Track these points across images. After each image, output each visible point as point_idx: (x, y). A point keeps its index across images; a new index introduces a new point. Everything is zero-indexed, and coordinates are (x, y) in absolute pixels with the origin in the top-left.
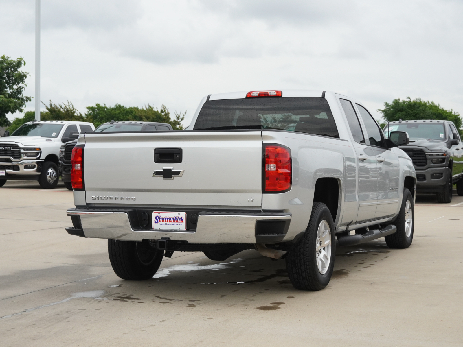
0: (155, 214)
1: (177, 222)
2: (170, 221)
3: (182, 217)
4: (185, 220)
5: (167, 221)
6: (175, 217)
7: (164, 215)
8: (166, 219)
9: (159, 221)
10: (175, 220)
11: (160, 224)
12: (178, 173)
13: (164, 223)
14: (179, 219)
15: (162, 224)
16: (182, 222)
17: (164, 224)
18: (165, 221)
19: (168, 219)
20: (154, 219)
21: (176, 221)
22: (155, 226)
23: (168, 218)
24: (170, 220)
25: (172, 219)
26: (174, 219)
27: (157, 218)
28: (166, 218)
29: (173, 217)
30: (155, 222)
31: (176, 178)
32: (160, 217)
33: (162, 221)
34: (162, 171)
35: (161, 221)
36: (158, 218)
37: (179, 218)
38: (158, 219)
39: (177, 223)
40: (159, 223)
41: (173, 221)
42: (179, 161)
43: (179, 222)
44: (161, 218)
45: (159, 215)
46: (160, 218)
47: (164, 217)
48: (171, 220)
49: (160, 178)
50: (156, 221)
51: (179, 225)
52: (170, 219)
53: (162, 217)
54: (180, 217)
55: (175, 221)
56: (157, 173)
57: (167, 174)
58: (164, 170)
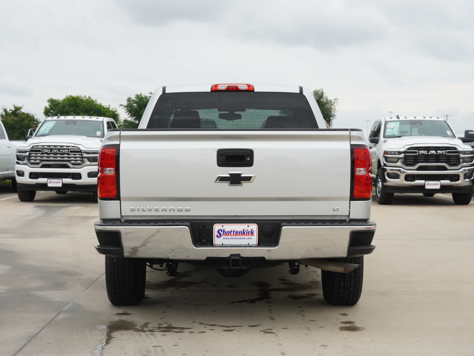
0: (217, 227)
1: (246, 235)
2: (237, 234)
3: (252, 230)
4: (256, 234)
5: (233, 235)
6: (244, 230)
7: (228, 227)
8: (232, 233)
9: (223, 235)
10: (243, 233)
11: (224, 239)
12: (248, 179)
13: (229, 237)
14: (249, 232)
15: (226, 239)
16: (253, 235)
17: (228, 239)
18: (231, 235)
19: (235, 233)
20: (215, 233)
21: (245, 235)
22: (217, 241)
23: (234, 232)
24: (237, 233)
25: (240, 232)
26: (241, 232)
27: (220, 231)
28: (231, 232)
29: (241, 230)
30: (217, 236)
31: (245, 184)
32: (224, 230)
33: (227, 235)
34: (229, 176)
35: (225, 235)
36: (222, 232)
37: (248, 231)
38: (222, 233)
39: (246, 237)
40: (222, 237)
41: (241, 235)
42: (250, 164)
43: (248, 235)
44: (225, 232)
45: (222, 228)
46: (224, 232)
47: (230, 230)
48: (238, 234)
49: (226, 184)
50: (219, 235)
51: (249, 239)
52: (237, 232)
53: (226, 230)
54: (250, 230)
55: (243, 235)
56: (222, 179)
57: (235, 180)
58: (231, 174)
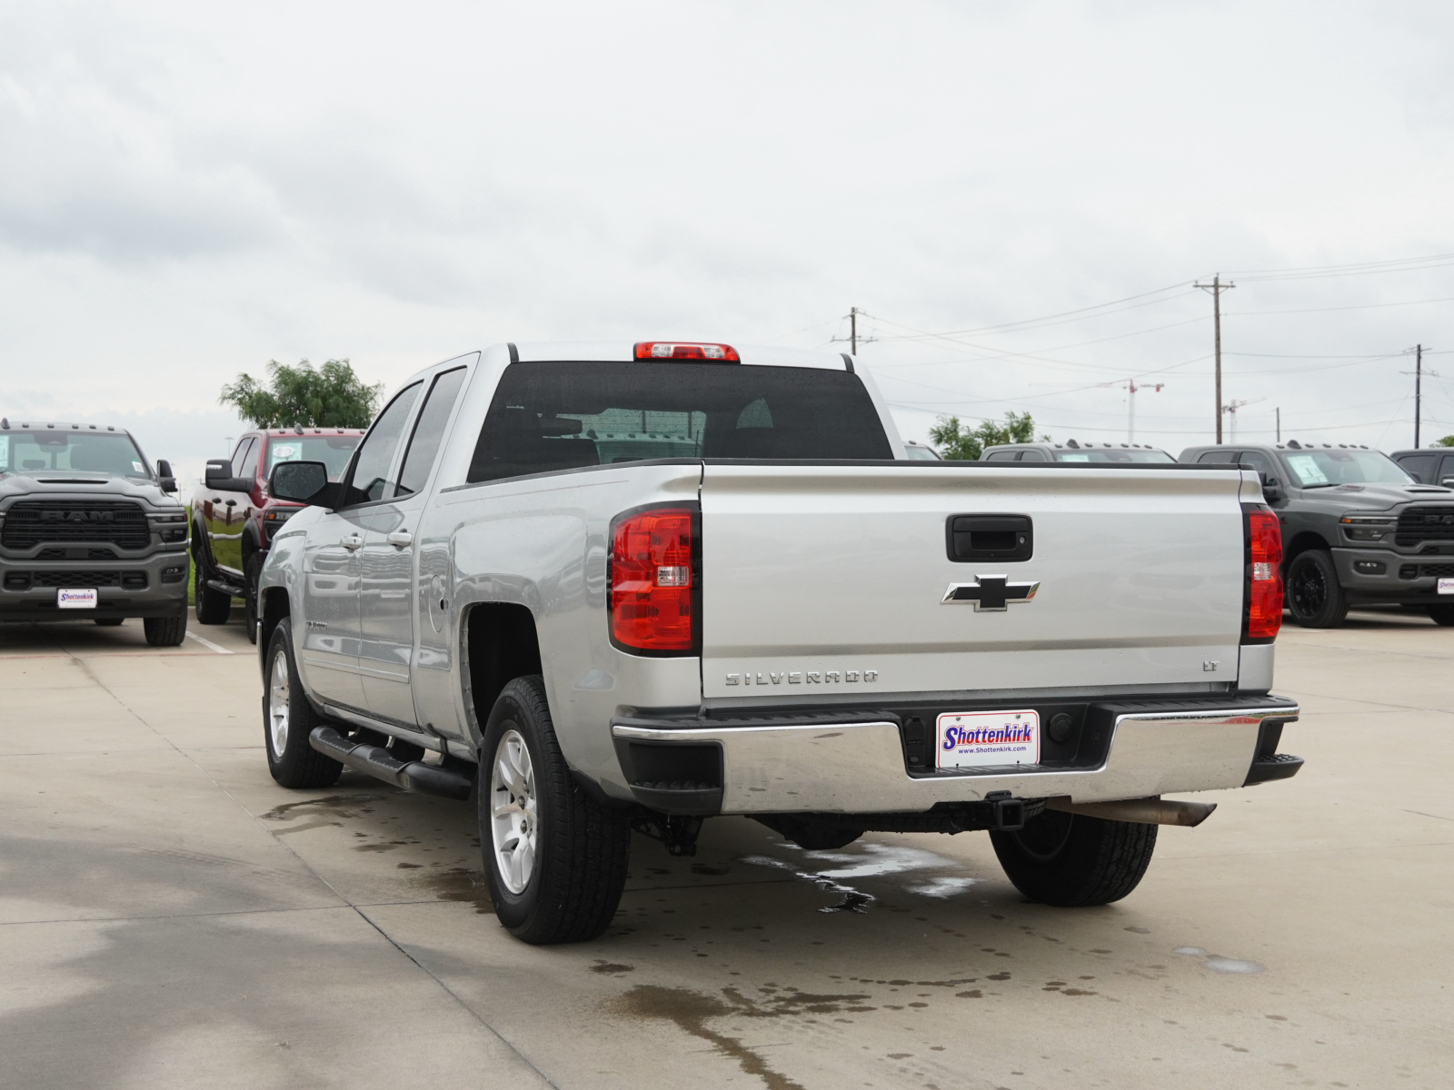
0: (945, 722)
1: (1014, 740)
2: (991, 739)
3: (1026, 726)
4: (1035, 735)
5: (984, 741)
6: (1007, 727)
7: (972, 721)
8: (981, 736)
9: (959, 743)
10: (1006, 735)
11: (961, 752)
12: (1022, 593)
13: (974, 746)
14: (1019, 732)
15: (966, 751)
16: (1029, 739)
17: (972, 751)
18: (977, 741)
19: (987, 735)
20: (941, 738)
21: (1010, 740)
22: (945, 759)
23: (985, 733)
24: (991, 736)
25: (998, 732)
26: (1002, 732)
27: (952, 733)
28: (978, 733)
29: (1002, 727)
30: (946, 746)
31: (1014, 607)
32: (961, 729)
33: (968, 742)
34: (976, 585)
35: (963, 742)
36: (956, 733)
37: (1017, 730)
38: (956, 737)
39: (1013, 745)
40: (958, 747)
41: (1001, 741)
42: (1024, 554)
43: (1018, 740)
44: (964, 734)
45: (957, 724)
46: (961, 733)
47: (974, 729)
48: (995, 738)
49: (967, 608)
50: (949, 744)
51: (1019, 749)
52: (992, 734)
53: (967, 729)
54: (1021, 727)
55: (1006, 740)
56: (961, 594)
57: (993, 596)
58: (983, 582)
